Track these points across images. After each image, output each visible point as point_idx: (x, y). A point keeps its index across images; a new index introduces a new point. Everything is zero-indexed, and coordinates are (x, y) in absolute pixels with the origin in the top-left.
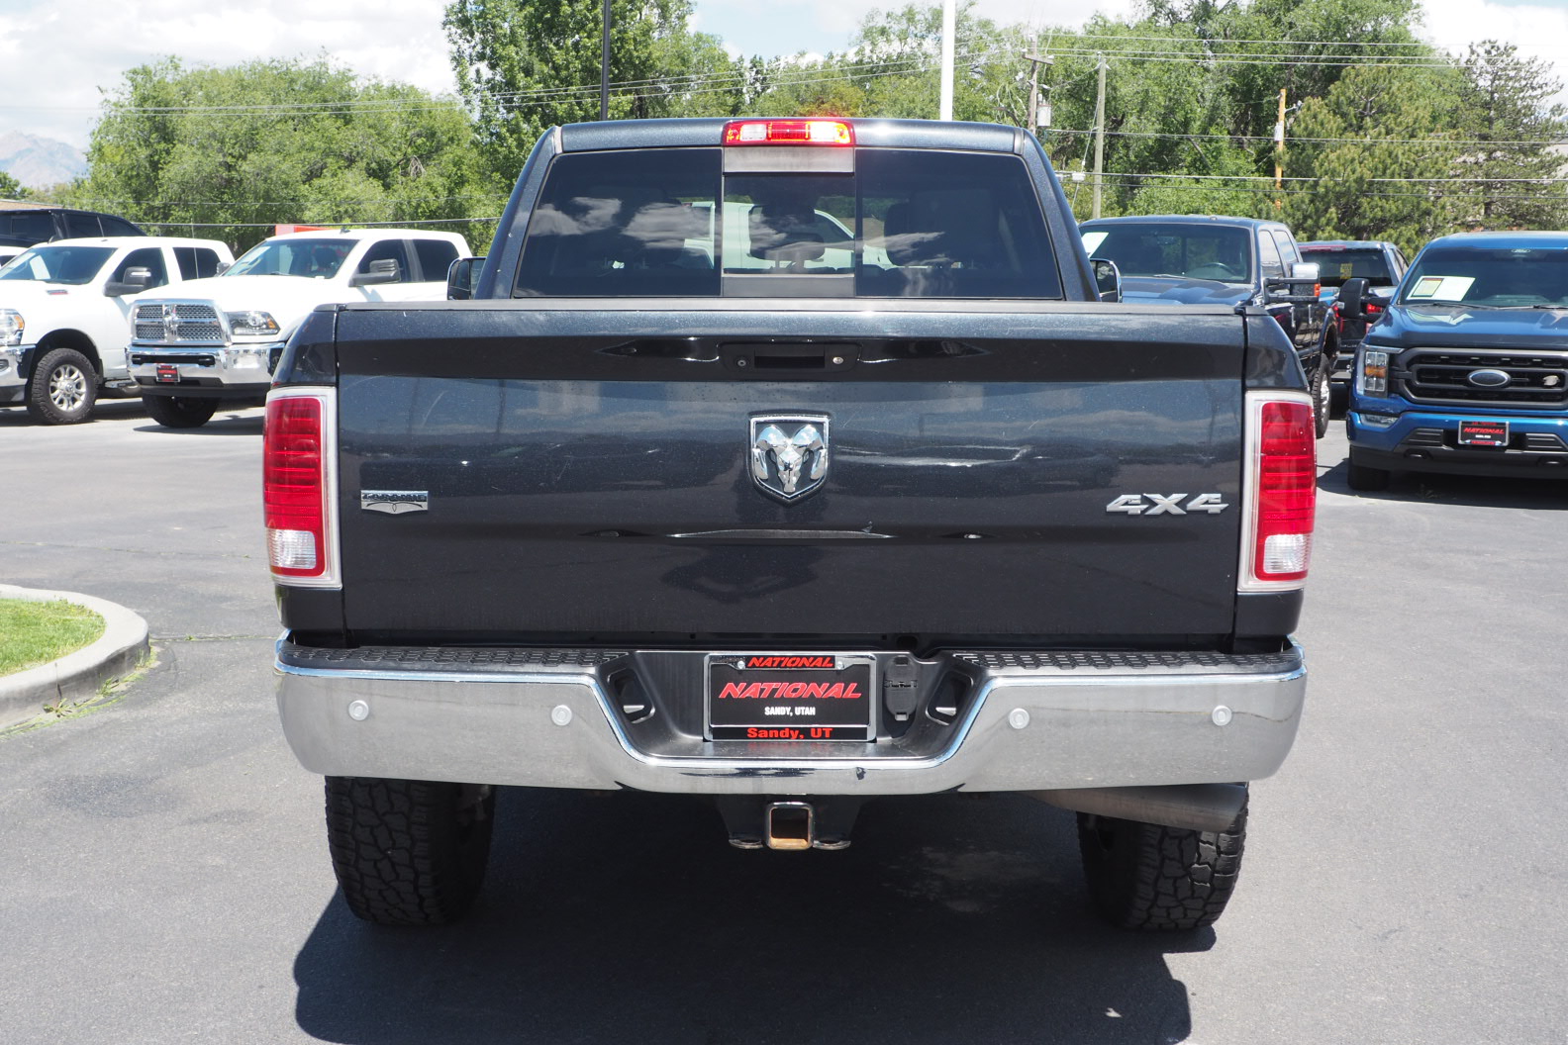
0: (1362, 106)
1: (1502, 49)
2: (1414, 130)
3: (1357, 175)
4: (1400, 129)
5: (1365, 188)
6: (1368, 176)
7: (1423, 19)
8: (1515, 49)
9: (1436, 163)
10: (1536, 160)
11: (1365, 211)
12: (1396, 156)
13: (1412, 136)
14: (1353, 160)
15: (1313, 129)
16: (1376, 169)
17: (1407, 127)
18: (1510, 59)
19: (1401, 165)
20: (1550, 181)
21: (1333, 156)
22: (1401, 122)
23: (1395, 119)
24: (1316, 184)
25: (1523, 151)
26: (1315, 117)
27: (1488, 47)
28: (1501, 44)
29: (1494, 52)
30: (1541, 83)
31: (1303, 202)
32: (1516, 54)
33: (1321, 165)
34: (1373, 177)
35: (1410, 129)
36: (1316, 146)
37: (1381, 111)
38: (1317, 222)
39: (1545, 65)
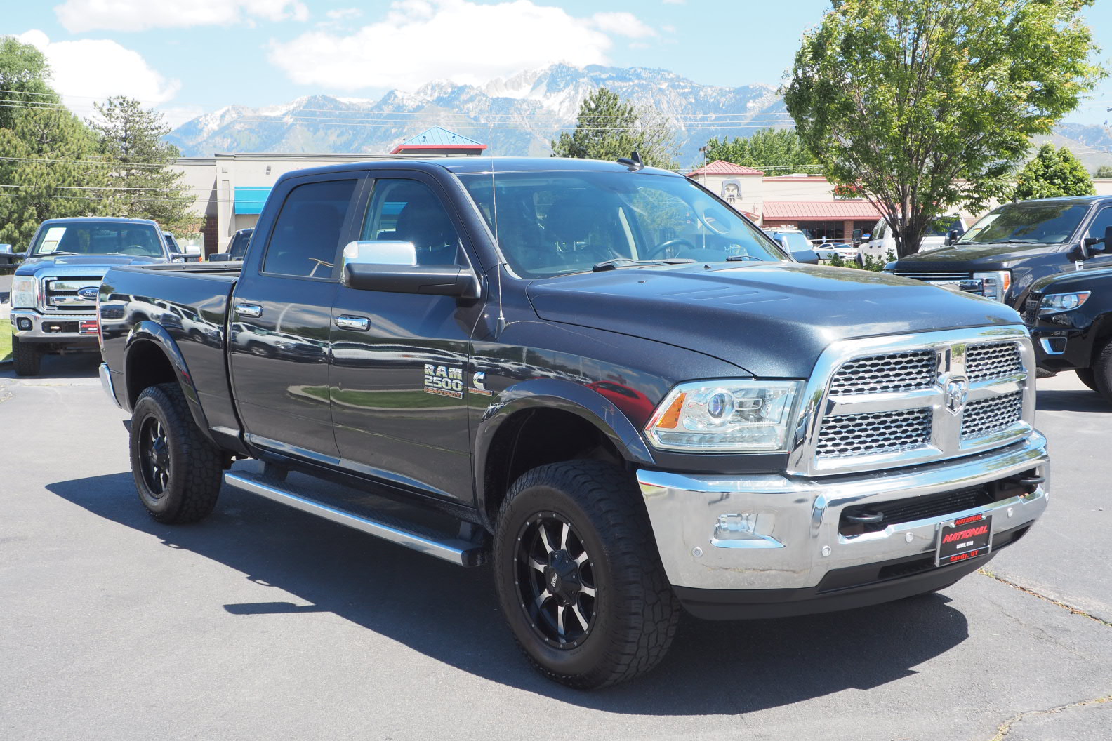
0: (40, 136)
1: (130, 103)
2: (79, 154)
3: (46, 184)
4: (69, 153)
5: (51, 193)
6: (54, 186)
7: (52, 75)
8: (139, 103)
9: (97, 177)
10: (159, 176)
11: (53, 209)
12: (70, 171)
13: (78, 158)
14: (43, 174)
15: (9, 151)
16: (58, 180)
17: (74, 152)
18: (136, 109)
19: (74, 177)
20: (168, 190)
21: (28, 170)
22: (69, 149)
23: (65, 146)
24: (17, 189)
25: (151, 171)
26: (9, 142)
27: (121, 100)
28: (129, 99)
29: (125, 104)
30: (157, 126)
31: (7, 202)
32: (140, 107)
33: (21, 176)
34: (57, 186)
35: (76, 153)
36: (12, 163)
37: (54, 140)
38: (21, 216)
39: (159, 115)
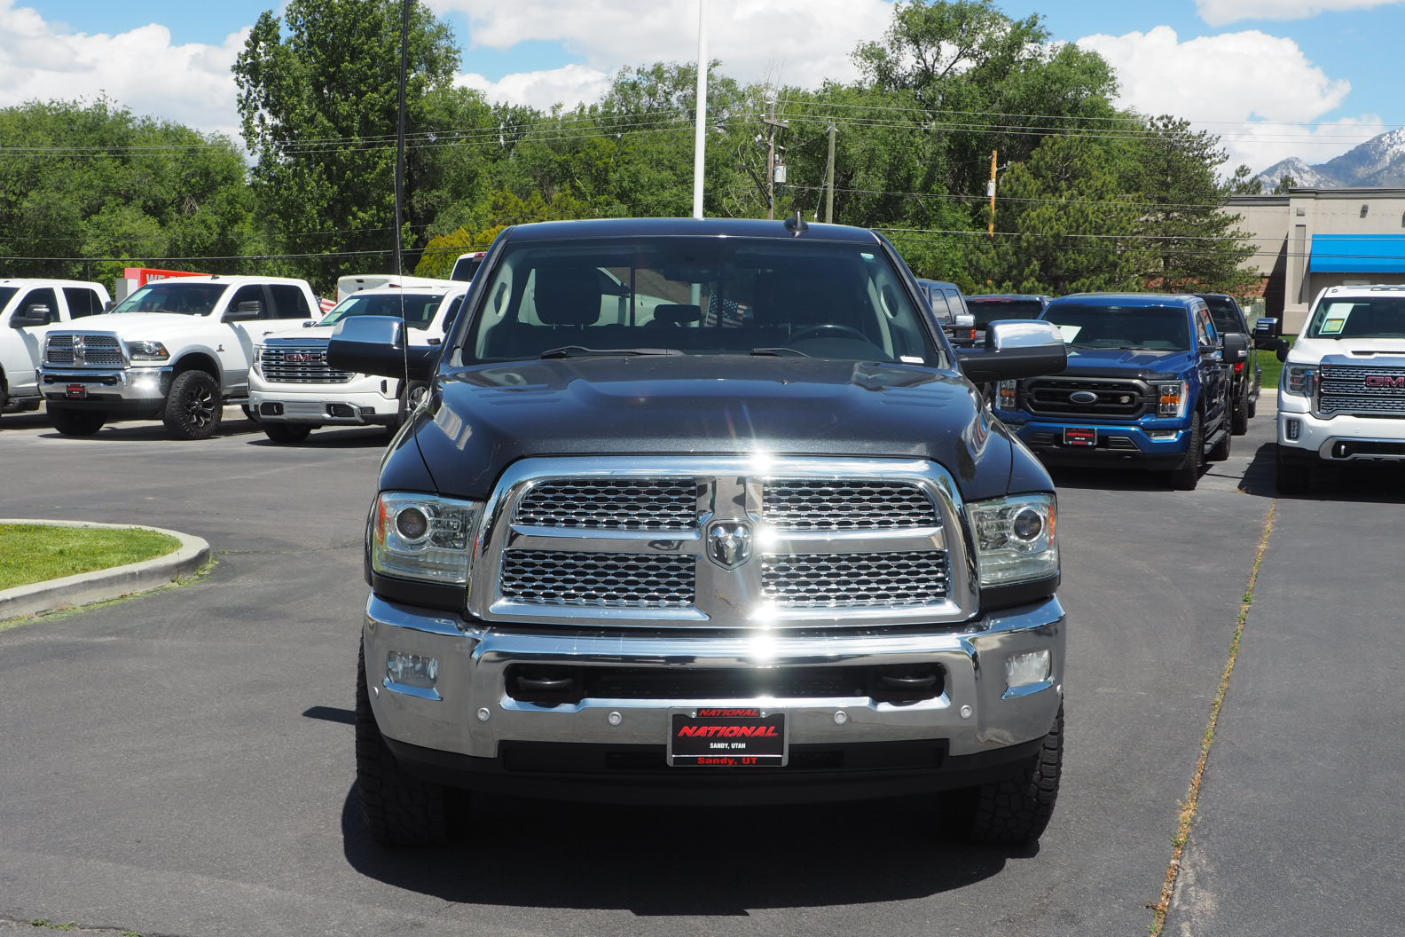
0: (1059, 170)
1: (1177, 124)
2: (1102, 193)
3: (1055, 231)
4: (1090, 191)
5: (1062, 243)
6: (1064, 233)
7: (1118, 90)
8: (1188, 124)
9: (1121, 222)
10: (1206, 221)
11: (1061, 263)
12: (1087, 214)
13: (1101, 198)
14: (1051, 218)
15: (1017, 190)
16: (1071, 227)
17: (1097, 190)
18: (1184, 132)
19: (1091, 223)
20: (1219, 238)
21: (1033, 214)
22: (1091, 186)
23: (1086, 182)
24: (1019, 238)
25: (1197, 213)
26: (1018, 179)
27: (1165, 121)
28: (1177, 119)
29: (1170, 126)
30: (1210, 153)
31: (1008, 254)
32: (1189, 128)
33: (1024, 222)
34: (1068, 234)
35: (1099, 192)
36: (1019, 205)
37: (1075, 177)
38: (1021, 273)
39: (1214, 138)
